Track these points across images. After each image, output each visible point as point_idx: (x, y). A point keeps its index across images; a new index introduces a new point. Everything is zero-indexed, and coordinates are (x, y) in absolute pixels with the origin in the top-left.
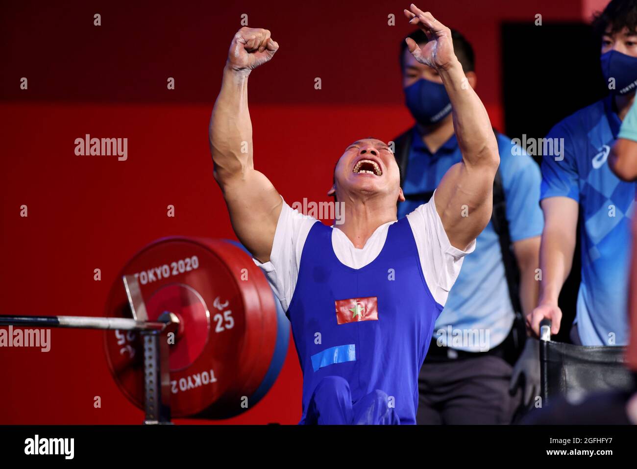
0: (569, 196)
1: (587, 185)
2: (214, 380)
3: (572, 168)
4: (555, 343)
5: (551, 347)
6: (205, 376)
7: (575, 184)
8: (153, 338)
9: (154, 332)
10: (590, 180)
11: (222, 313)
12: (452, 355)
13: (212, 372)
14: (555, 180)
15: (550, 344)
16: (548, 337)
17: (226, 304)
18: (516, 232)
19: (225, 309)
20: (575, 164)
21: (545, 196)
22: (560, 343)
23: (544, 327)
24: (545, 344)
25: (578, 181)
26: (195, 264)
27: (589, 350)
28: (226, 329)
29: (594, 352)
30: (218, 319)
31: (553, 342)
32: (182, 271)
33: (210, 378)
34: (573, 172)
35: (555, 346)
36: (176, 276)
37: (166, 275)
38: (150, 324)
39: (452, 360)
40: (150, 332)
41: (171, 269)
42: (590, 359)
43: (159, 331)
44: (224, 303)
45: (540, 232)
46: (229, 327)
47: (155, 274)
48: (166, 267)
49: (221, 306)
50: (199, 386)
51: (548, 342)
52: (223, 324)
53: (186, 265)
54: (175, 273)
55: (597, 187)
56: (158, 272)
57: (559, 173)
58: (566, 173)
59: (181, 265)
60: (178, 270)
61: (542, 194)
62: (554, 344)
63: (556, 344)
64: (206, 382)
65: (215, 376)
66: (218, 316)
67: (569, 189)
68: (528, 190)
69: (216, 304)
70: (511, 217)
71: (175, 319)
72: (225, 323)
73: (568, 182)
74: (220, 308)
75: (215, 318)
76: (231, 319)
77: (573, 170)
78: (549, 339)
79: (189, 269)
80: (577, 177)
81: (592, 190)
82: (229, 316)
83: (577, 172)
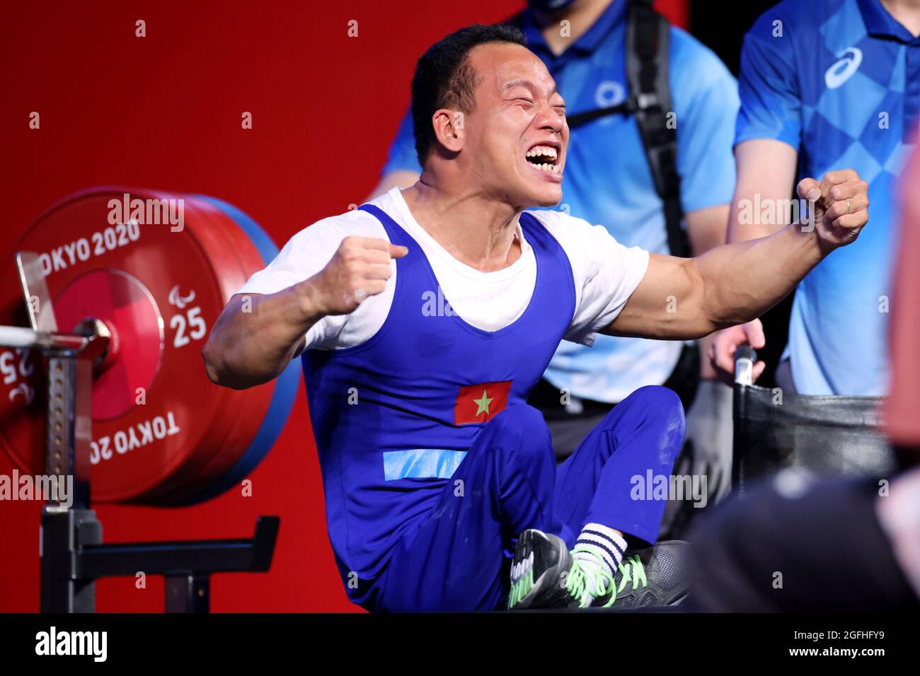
0: (781, 138)
1: (817, 116)
2: (174, 430)
3: (789, 88)
4: (760, 388)
5: (752, 395)
6: (159, 425)
7: (794, 116)
8: (65, 363)
9: (67, 353)
10: (822, 107)
11: (183, 312)
12: (574, 407)
13: (171, 416)
14: (759, 110)
15: (751, 390)
16: (748, 378)
17: (191, 297)
18: (691, 196)
19: (190, 306)
20: (796, 81)
21: (741, 138)
22: (768, 389)
23: (742, 361)
24: (743, 390)
25: (800, 111)
26: (134, 232)
27: (818, 403)
28: (192, 340)
29: (826, 406)
30: (178, 325)
31: (756, 387)
32: (111, 246)
33: (168, 427)
34: (790, 96)
35: (760, 395)
36: (101, 256)
37: (84, 257)
38: (61, 338)
39: (573, 417)
40: (61, 353)
41: (93, 246)
42: (818, 417)
43: (76, 352)
44: (187, 295)
45: (729, 197)
46: (197, 335)
47: (65, 257)
48: (83, 242)
49: (182, 302)
50: (148, 442)
51: (748, 387)
52: (187, 332)
53: (118, 236)
54: (99, 251)
55: (835, 121)
56: (70, 252)
57: (767, 98)
58: (779, 97)
59: (110, 236)
60: (104, 245)
61: (738, 134)
62: (758, 390)
63: (761, 391)
64: (160, 436)
65: (177, 424)
66: (177, 320)
67: (780, 126)
68: (717, 124)
69: (174, 298)
70: (684, 168)
71: (103, 330)
72: (189, 330)
73: (780, 113)
74: (181, 305)
75: (173, 324)
76: (201, 322)
77: (790, 92)
78: (750, 383)
79: (123, 242)
80: (797, 103)
81: (827, 125)
82: (196, 316)
83: (799, 97)
